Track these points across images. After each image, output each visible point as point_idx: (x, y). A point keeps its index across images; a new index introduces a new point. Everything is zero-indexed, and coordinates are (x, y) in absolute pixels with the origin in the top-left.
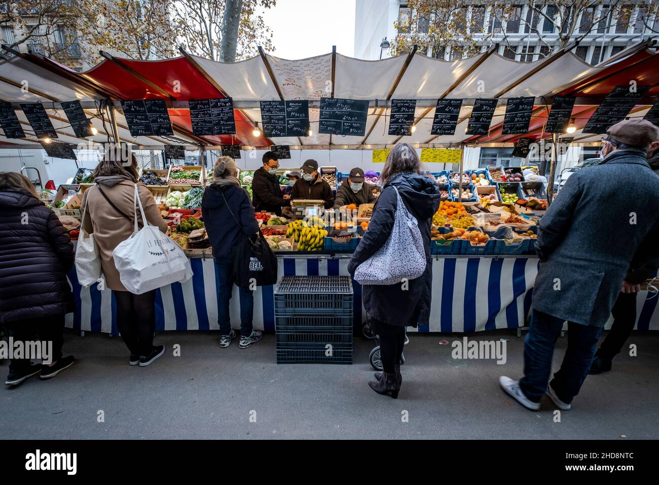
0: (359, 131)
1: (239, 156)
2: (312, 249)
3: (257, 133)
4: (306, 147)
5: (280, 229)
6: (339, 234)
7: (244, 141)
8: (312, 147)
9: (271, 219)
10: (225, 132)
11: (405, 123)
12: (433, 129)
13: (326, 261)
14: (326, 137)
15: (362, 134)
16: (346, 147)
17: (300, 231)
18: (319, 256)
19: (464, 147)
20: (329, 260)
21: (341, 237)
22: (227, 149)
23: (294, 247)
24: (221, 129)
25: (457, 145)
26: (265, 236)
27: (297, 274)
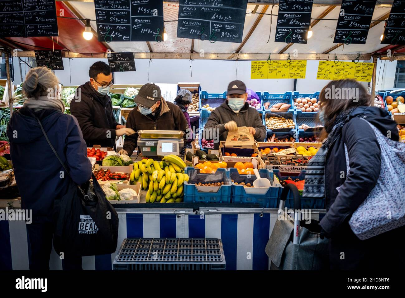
0: (234, 36)
1: (60, 66)
2: (167, 200)
3: (88, 35)
4: (158, 55)
5: (121, 171)
6: (205, 179)
7: (69, 44)
8: (166, 56)
9: (107, 158)
10: (42, 33)
11: (298, 25)
12: (337, 34)
13: (187, 217)
14: (187, 43)
15: (238, 40)
16: (213, 56)
17: (149, 174)
18: (176, 211)
19: (376, 60)
20: (190, 216)
21: (208, 183)
22: (43, 57)
23: (142, 197)
24: (36, 29)
25: (368, 56)
26: (100, 182)
27: (145, 235)
